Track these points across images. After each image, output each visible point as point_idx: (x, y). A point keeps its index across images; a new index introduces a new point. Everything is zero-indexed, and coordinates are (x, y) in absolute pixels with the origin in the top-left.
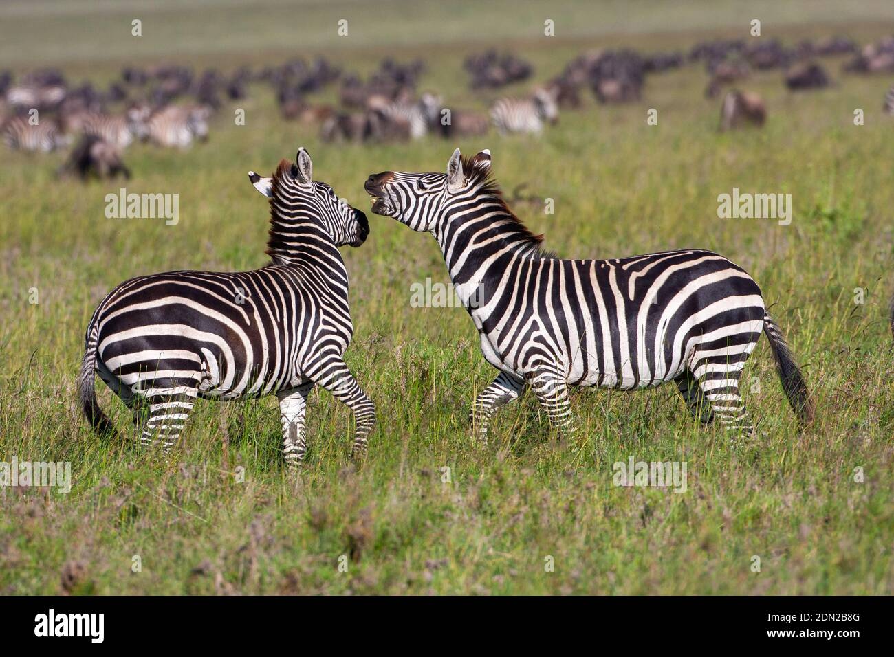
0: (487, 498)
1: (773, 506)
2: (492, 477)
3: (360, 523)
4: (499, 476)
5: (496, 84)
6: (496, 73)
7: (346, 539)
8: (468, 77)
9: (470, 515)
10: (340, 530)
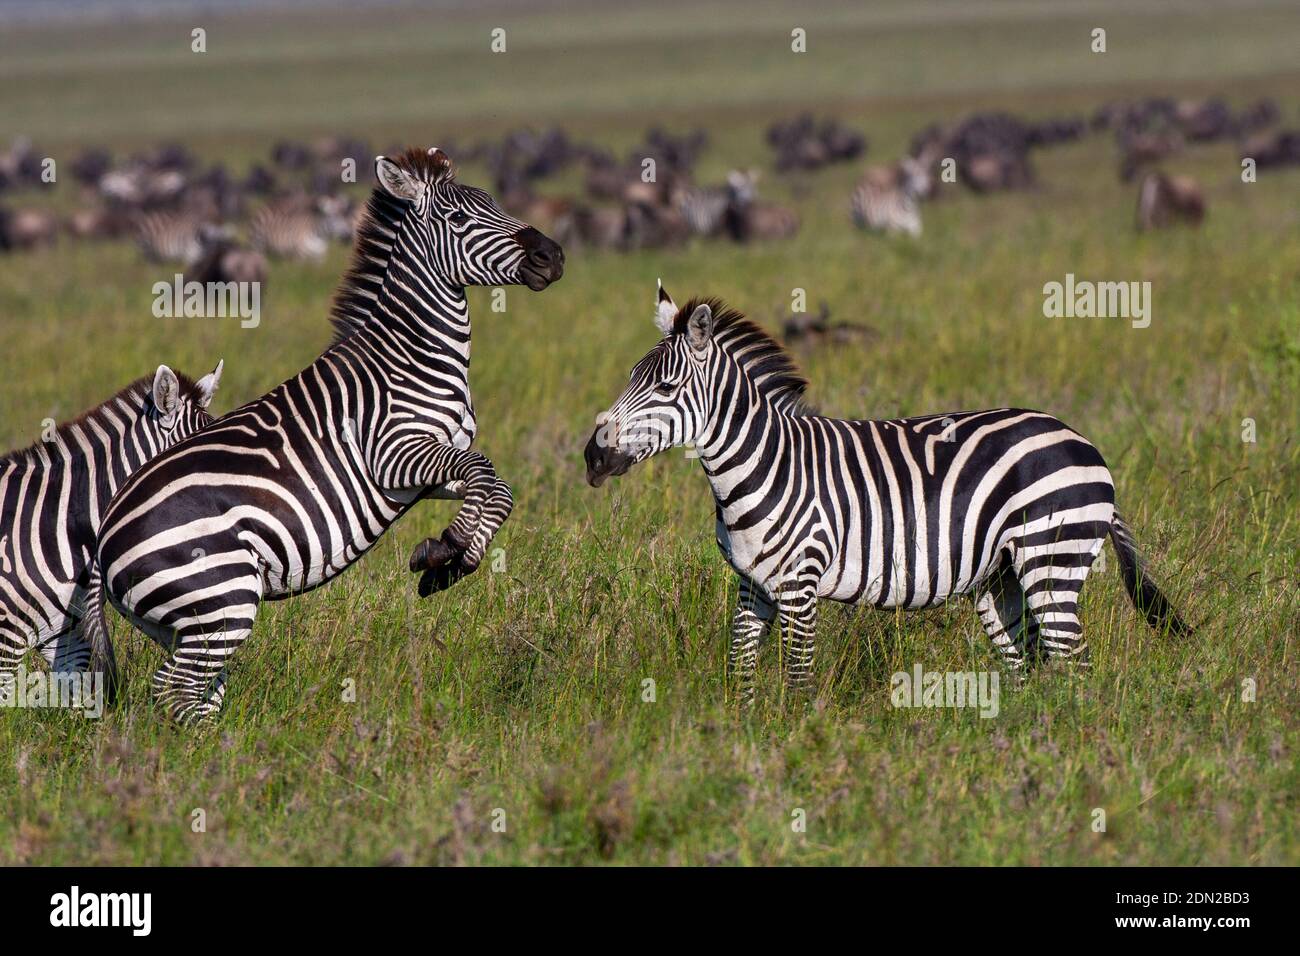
0: (797, 766)
1: (1214, 775)
2: (808, 736)
3: (613, 802)
4: (817, 735)
5: (812, 165)
6: (813, 148)
7: (591, 825)
8: (771, 155)
9: (773, 788)
10: (584, 813)
